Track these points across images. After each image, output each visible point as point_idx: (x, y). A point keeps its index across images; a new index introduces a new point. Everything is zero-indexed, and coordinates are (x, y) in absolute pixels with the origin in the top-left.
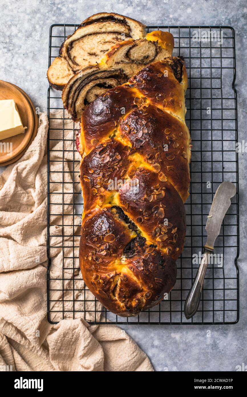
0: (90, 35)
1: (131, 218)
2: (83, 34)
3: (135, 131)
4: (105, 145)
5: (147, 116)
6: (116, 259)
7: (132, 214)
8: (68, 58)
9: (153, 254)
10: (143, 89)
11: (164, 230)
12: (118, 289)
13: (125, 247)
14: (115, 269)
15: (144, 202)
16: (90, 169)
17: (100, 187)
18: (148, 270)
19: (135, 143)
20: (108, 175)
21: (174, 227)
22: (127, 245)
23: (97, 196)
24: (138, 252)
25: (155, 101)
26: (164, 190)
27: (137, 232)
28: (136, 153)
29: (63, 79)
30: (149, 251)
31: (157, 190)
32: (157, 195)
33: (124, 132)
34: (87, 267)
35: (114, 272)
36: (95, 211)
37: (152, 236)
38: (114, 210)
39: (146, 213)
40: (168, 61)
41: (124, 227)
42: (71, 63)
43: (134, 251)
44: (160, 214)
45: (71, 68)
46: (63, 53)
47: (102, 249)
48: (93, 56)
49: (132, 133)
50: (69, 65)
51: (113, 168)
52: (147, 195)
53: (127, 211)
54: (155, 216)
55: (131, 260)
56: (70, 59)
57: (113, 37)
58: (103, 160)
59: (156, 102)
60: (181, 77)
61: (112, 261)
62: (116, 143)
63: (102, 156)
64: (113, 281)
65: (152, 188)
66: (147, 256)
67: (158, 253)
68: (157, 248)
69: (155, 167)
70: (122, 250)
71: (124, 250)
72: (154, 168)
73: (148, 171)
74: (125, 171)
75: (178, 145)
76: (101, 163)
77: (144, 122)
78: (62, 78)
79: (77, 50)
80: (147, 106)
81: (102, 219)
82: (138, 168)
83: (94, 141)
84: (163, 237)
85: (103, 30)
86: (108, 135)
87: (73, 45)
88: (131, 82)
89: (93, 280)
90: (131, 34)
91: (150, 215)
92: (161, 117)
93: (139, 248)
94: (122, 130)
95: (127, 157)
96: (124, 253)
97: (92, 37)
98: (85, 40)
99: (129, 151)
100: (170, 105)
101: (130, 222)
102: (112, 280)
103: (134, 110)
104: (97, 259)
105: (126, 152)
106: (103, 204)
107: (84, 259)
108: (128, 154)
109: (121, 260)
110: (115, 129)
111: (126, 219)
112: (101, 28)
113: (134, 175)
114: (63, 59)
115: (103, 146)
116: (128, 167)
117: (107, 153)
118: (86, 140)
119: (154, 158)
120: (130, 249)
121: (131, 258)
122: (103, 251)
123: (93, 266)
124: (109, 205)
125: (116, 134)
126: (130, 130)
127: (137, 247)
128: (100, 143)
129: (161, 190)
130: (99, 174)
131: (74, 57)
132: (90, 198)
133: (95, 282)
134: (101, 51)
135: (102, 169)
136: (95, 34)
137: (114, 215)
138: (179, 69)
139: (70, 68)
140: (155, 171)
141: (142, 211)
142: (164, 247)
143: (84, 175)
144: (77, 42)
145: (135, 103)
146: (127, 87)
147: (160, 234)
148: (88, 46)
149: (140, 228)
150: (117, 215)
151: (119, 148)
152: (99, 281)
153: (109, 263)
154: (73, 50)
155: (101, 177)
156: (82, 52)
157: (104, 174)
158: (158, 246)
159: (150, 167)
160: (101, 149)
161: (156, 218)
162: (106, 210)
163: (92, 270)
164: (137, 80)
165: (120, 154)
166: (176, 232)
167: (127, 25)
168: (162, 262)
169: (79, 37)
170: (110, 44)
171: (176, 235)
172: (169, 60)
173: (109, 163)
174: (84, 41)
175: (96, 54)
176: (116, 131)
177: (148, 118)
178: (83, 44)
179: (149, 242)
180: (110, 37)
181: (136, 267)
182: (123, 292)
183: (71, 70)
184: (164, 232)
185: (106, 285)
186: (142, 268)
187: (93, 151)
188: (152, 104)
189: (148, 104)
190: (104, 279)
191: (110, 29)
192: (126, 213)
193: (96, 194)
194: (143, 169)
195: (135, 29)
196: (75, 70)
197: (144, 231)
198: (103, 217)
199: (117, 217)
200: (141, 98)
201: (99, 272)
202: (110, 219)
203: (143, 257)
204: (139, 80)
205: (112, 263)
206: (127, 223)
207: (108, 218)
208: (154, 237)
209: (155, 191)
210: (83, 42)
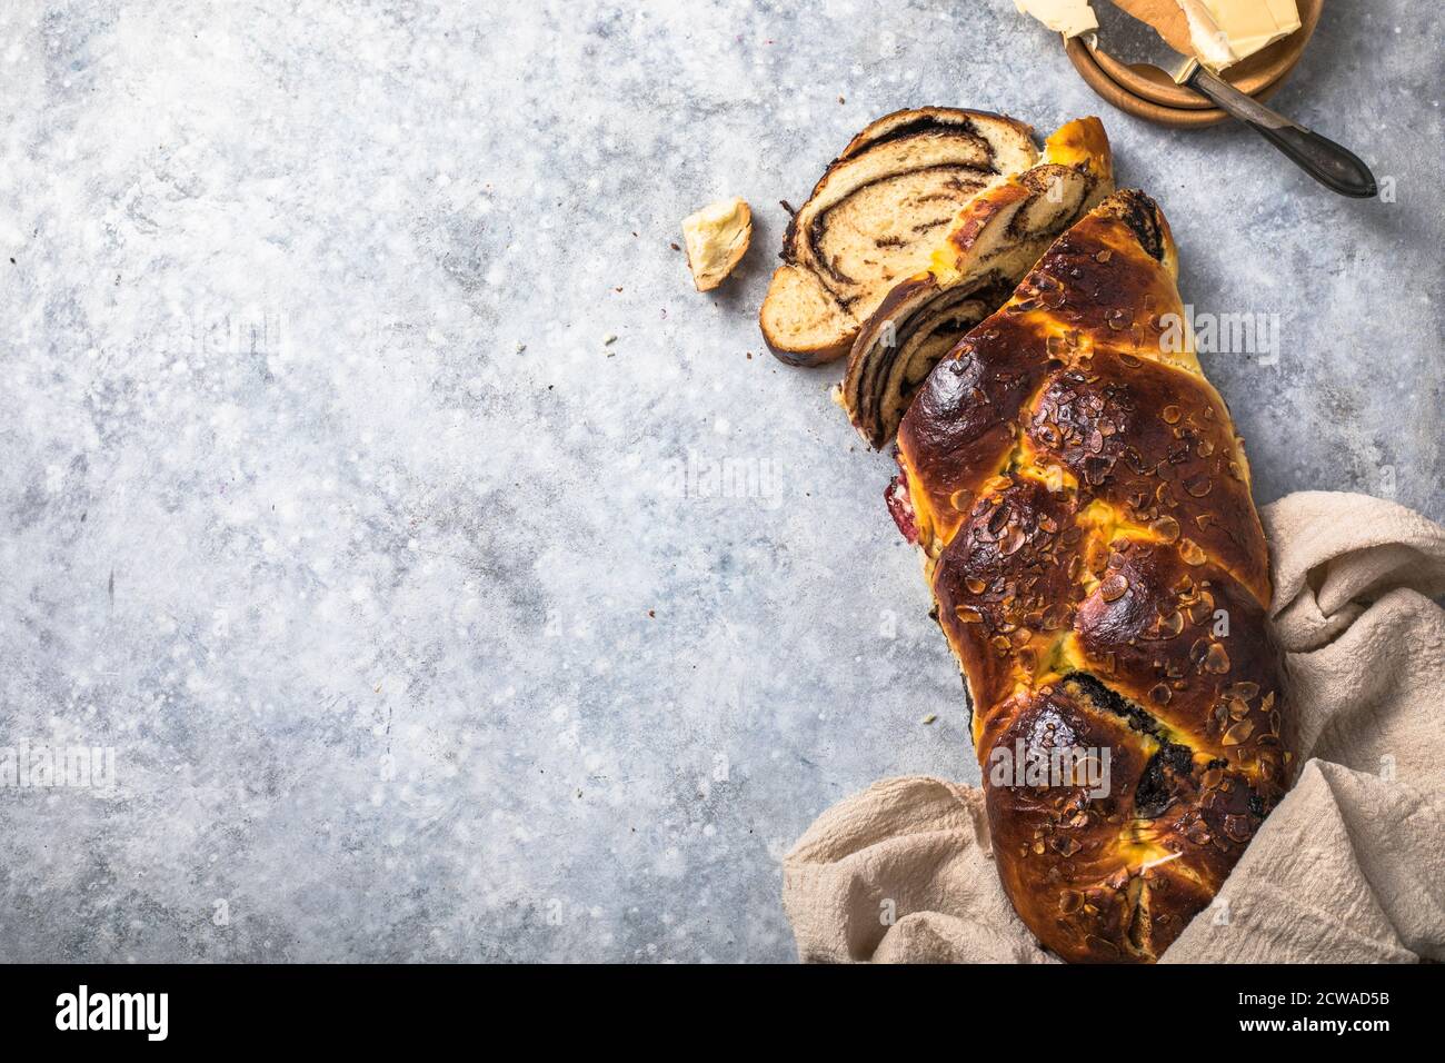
0: (872, 183)
1: (1129, 696)
2: (851, 185)
3: (1078, 437)
4: (997, 501)
5: (1100, 385)
6: (1121, 829)
7: (1130, 684)
8: (817, 266)
9: (1224, 788)
10: (1062, 308)
11: (1239, 708)
12: (1146, 922)
13: (1135, 788)
14: (1123, 863)
15: (1161, 639)
16: (973, 583)
17: (1016, 630)
18: (1225, 839)
19: (1085, 472)
20: (1031, 588)
21: (1264, 693)
22: (1141, 781)
23: (1013, 657)
24: (1179, 794)
25: (1108, 335)
26: (1206, 588)
27: (1159, 734)
28: (1095, 501)
29: (813, 331)
30: (1210, 783)
31: (1188, 593)
32: (1193, 608)
33: (1044, 449)
34: (1035, 877)
35: (1124, 871)
36: (1016, 703)
37: (1209, 736)
38: (1073, 686)
39: (1176, 669)
40: (1115, 209)
41: (1118, 729)
42: (827, 278)
43: (1166, 794)
44: (1217, 661)
45: (832, 293)
46: (799, 250)
47: (1070, 811)
48: (893, 248)
49: (1068, 444)
50: (825, 286)
51: (1041, 562)
52: (1165, 615)
53: (1113, 681)
54: (1204, 671)
55: (1167, 822)
56: (825, 266)
57: (942, 181)
58: (1007, 547)
59: (1110, 337)
60: (1159, 244)
61: (1108, 839)
62: (1029, 487)
63: (1001, 536)
64: (1127, 899)
65: (1172, 590)
66: (1208, 799)
67: (1239, 779)
68: (1230, 768)
69: (1163, 529)
70: (1131, 799)
71: (1136, 797)
72: (1159, 534)
73: (1145, 546)
74: (1078, 562)
75: (1211, 448)
76: (1001, 556)
77: (1096, 403)
78: (810, 329)
79: (838, 236)
80: (1090, 356)
81: (1048, 721)
82: (1113, 545)
83: (960, 498)
84: (1239, 729)
85: (910, 163)
86: (997, 469)
87: (827, 223)
88: (1024, 295)
89: (1061, 914)
90: (997, 163)
91: (1188, 672)
92: (1139, 377)
93: (1180, 781)
94: (1036, 442)
95: (1072, 519)
96: (1139, 805)
97: (880, 188)
98: (860, 201)
99: (1074, 500)
100: (1151, 335)
101: (1130, 710)
102: (1122, 898)
103: (1054, 377)
104: (1061, 845)
105: (1065, 504)
106: (1033, 676)
107: (1020, 855)
108: (1073, 510)
109: (1134, 830)
110: (1015, 446)
111: (1116, 704)
112: (902, 160)
113: (1107, 567)
114: (801, 270)
115: (992, 505)
116: (1085, 549)
117: (1012, 524)
118: (933, 501)
119: (1155, 502)
120: (1152, 789)
121: (1163, 815)
122: (1076, 814)
123: (1054, 870)
124: (1052, 677)
125: (1020, 459)
126: (1063, 436)
127: (1172, 779)
128: (981, 499)
129: (1200, 589)
130: (1004, 591)
131: (836, 259)
132: (992, 670)
133: (1070, 919)
134: (916, 229)
135: (1010, 574)
136: (888, 178)
137: (1076, 699)
138: (1149, 223)
139: (827, 295)
140: (1162, 540)
141: (1163, 667)
142: (1249, 759)
143: (955, 604)
144: (836, 211)
145: (1051, 357)
146: (1014, 314)
147: (1231, 722)
148: (873, 218)
149: (1162, 721)
150: (1087, 699)
151: (1042, 500)
152: (1083, 909)
153: (1100, 847)
154: (828, 236)
155: (1012, 598)
156: (856, 241)
157: (1018, 587)
158: (1231, 759)
159: (1147, 534)
160: (990, 514)
161: (1209, 679)
162: (1048, 691)
163: (1052, 884)
164: (1042, 283)
165: (1052, 513)
166: (1275, 706)
167: (978, 138)
168: (1257, 803)
169: (841, 194)
170: (939, 202)
171: (1275, 716)
172: (1117, 205)
173: (1027, 551)
174: (858, 207)
175: (902, 240)
176: (1017, 452)
177: (1105, 391)
178: (854, 214)
179: (1201, 756)
180: (935, 182)
181: (1187, 837)
182: (1163, 926)
183: (832, 300)
184: (1241, 712)
185: (1107, 917)
186: (1207, 837)
187: (965, 526)
188: (1099, 347)
189: (1089, 350)
190: (1097, 901)
191: (930, 158)
192: (1112, 687)
193: (1008, 651)
194: (1126, 545)
195: (1006, 147)
196: (844, 297)
197: (1180, 725)
198: (1048, 714)
199: (1088, 705)
200: (1063, 336)
201: (1077, 882)
202: (1072, 714)
203: (1199, 804)
204: (1046, 283)
205: (1110, 844)
206: (1121, 714)
207: (1065, 713)
208: (1211, 737)
209: (1183, 597)
210: (854, 208)
